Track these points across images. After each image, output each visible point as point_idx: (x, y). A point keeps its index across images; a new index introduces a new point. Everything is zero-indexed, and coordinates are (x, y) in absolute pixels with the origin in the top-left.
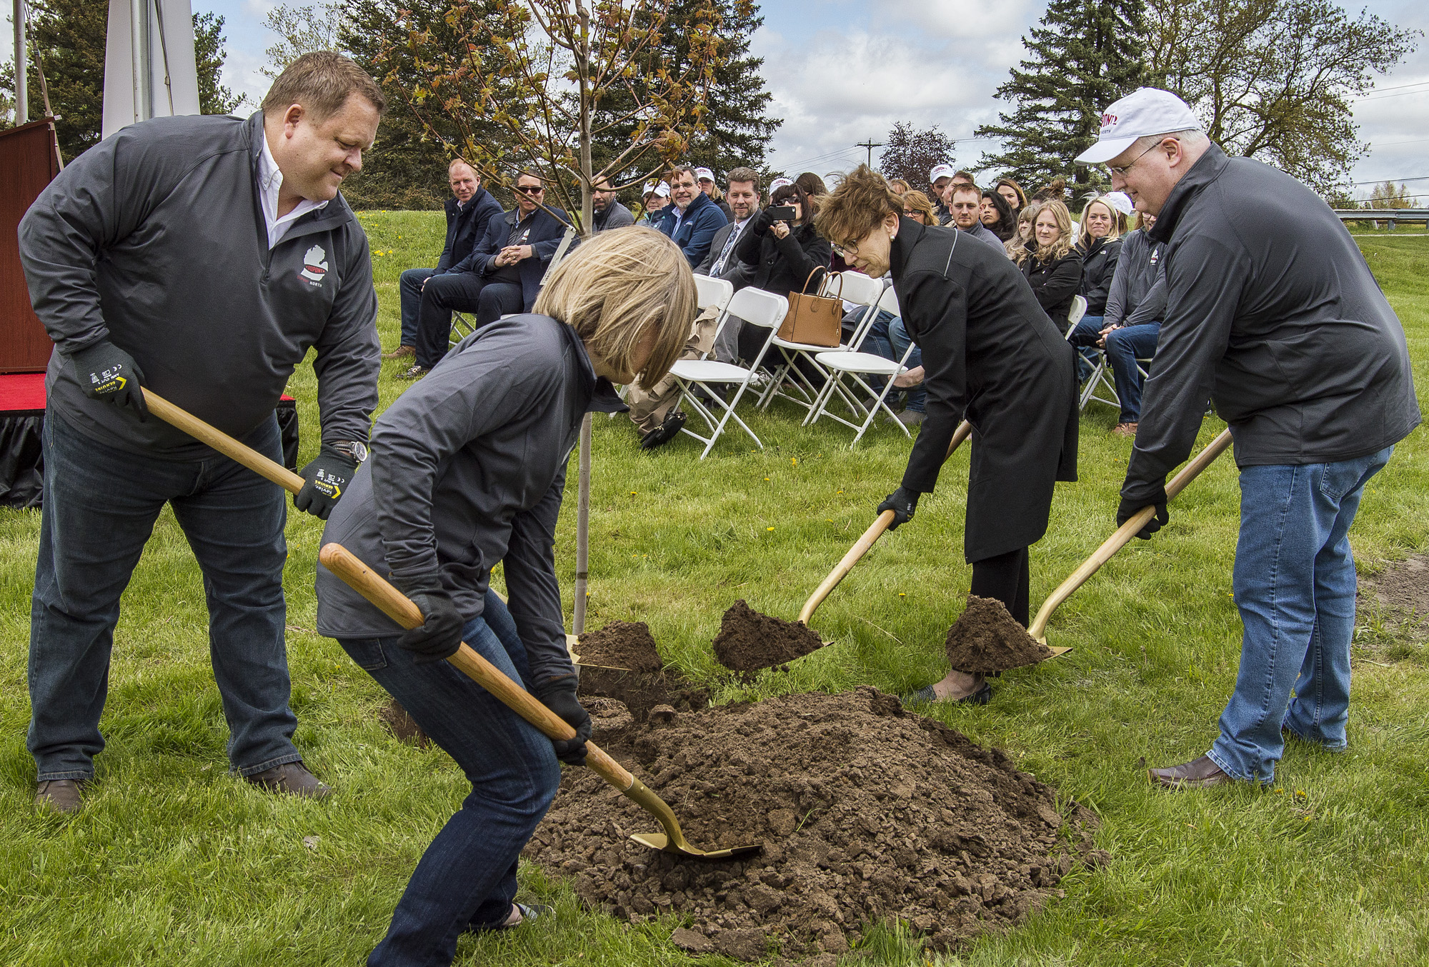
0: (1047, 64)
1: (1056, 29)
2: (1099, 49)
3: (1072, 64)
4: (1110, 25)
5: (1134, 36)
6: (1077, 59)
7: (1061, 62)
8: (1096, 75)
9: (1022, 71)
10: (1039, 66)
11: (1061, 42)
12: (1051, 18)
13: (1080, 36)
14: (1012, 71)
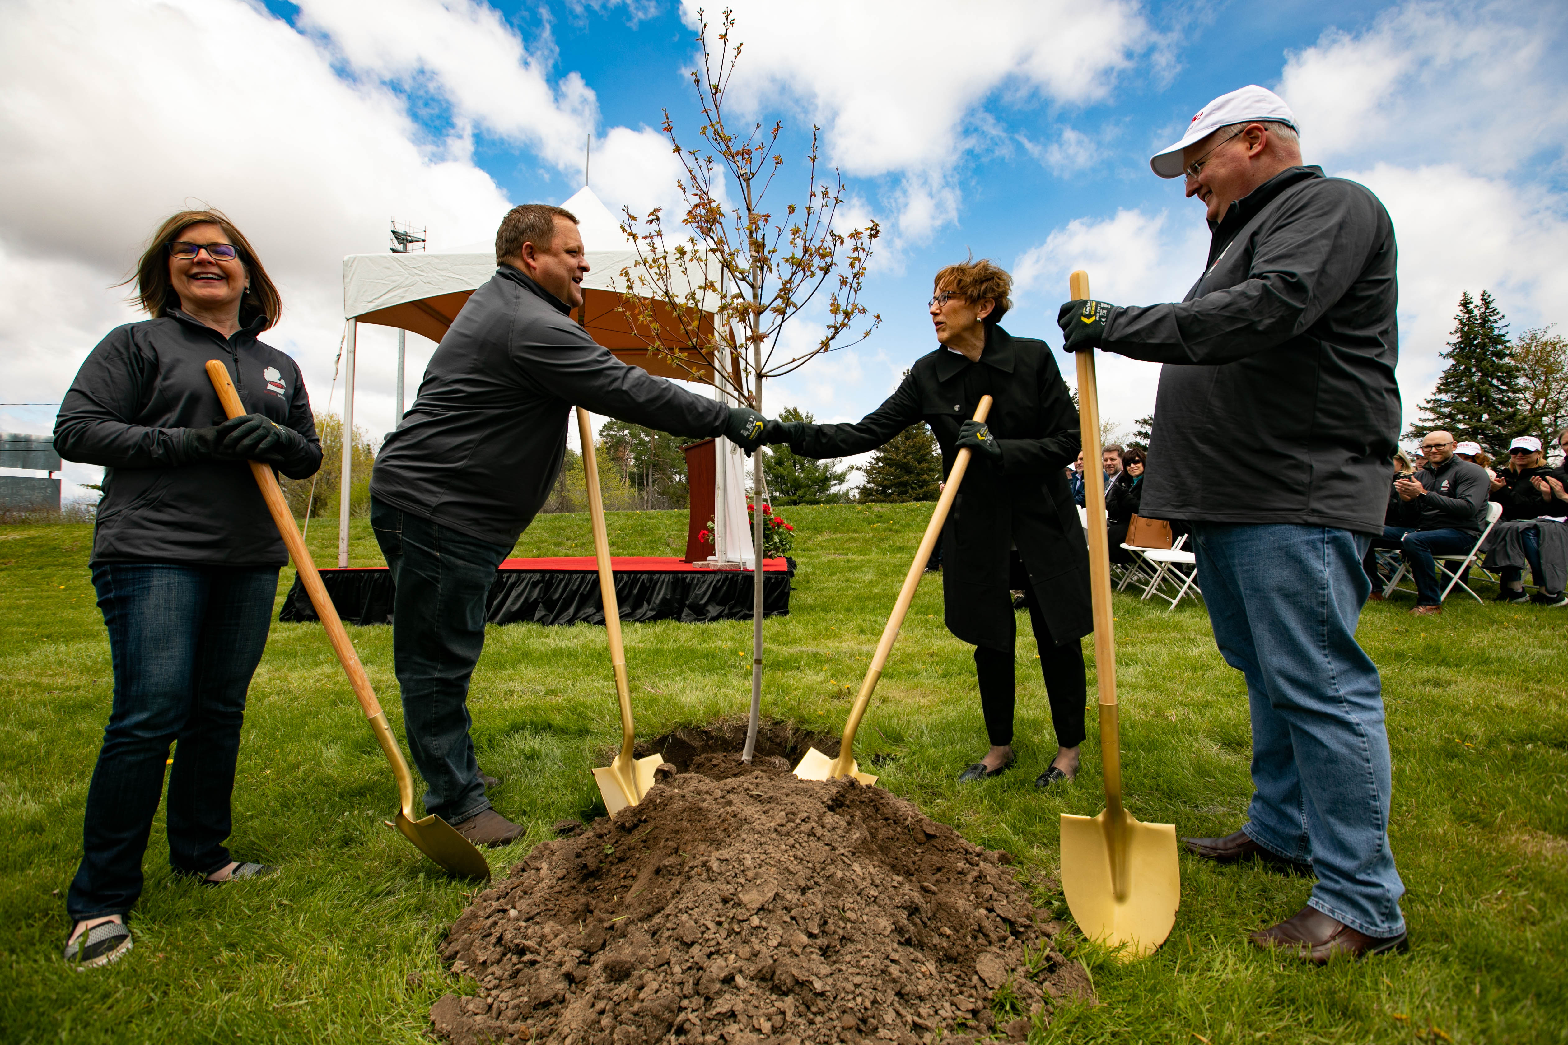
0: (1438, 418)
1: (1444, 397)
2: (1480, 405)
3: (1460, 416)
4: (1487, 390)
5: (1510, 394)
6: (1462, 413)
7: (1450, 416)
8: (1479, 420)
9: (1420, 424)
10: (1433, 420)
11: (1447, 404)
12: (1439, 390)
13: (1465, 399)
14: (1412, 425)
